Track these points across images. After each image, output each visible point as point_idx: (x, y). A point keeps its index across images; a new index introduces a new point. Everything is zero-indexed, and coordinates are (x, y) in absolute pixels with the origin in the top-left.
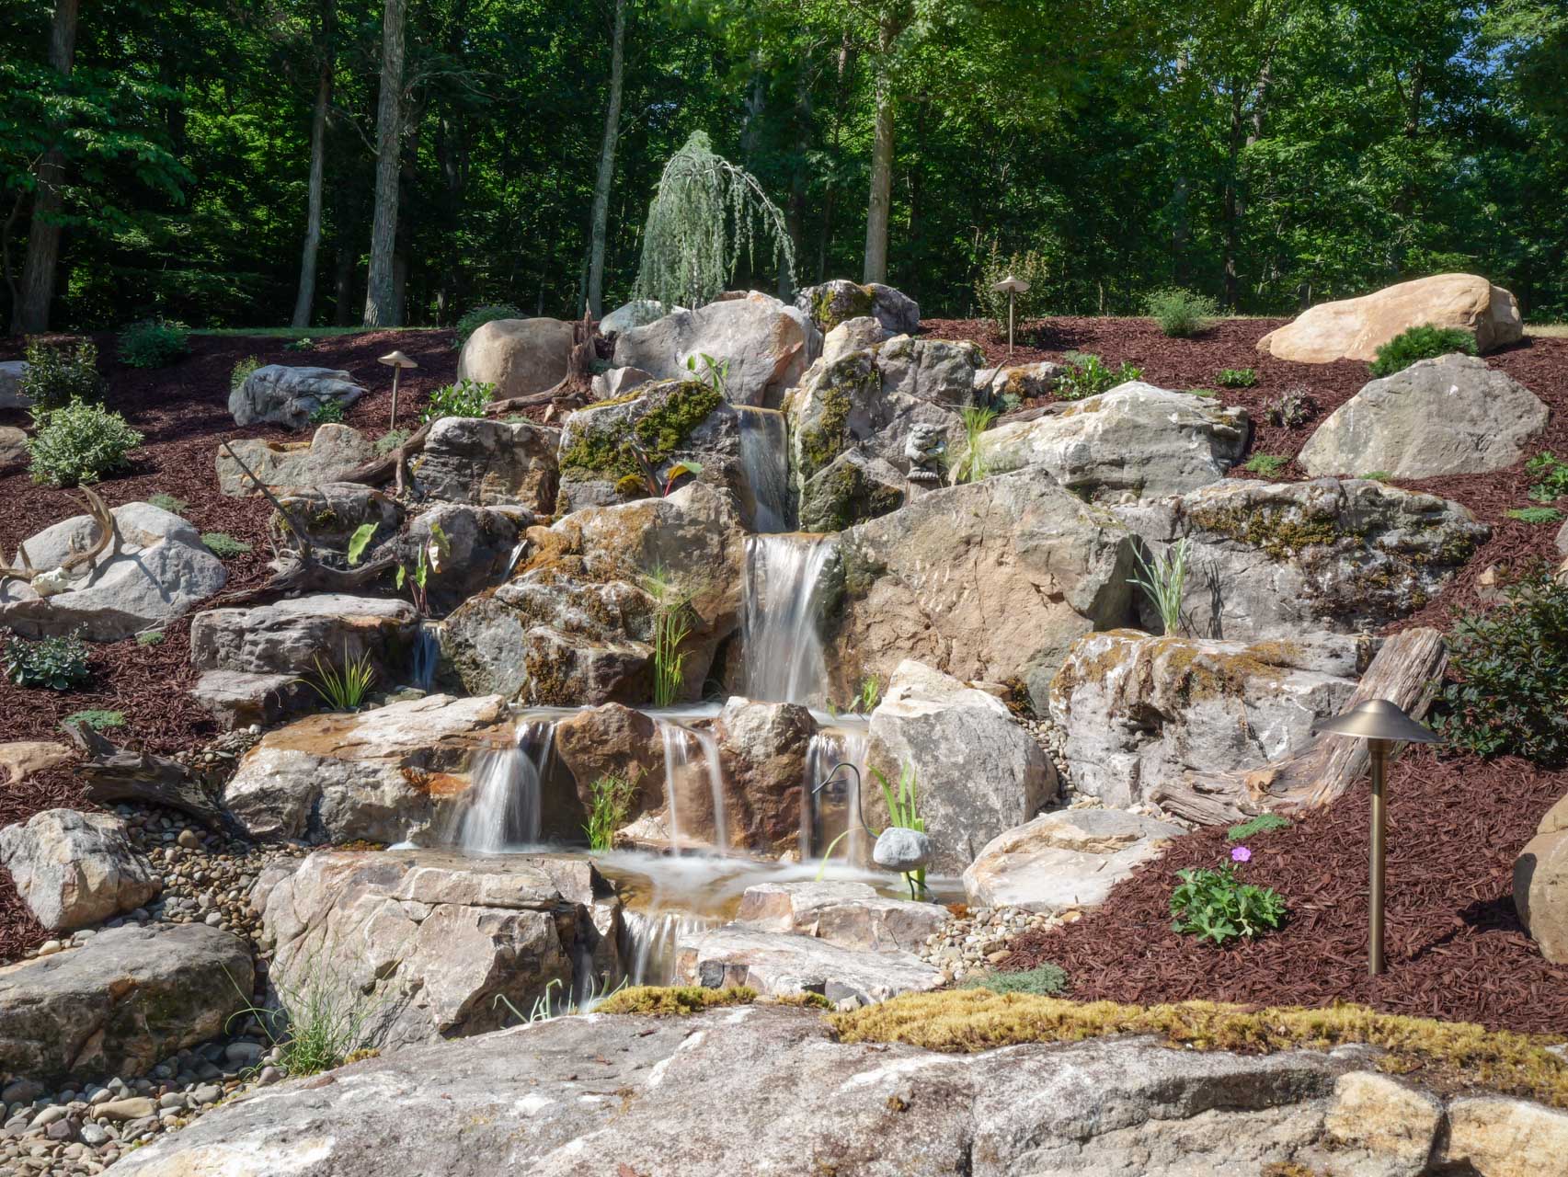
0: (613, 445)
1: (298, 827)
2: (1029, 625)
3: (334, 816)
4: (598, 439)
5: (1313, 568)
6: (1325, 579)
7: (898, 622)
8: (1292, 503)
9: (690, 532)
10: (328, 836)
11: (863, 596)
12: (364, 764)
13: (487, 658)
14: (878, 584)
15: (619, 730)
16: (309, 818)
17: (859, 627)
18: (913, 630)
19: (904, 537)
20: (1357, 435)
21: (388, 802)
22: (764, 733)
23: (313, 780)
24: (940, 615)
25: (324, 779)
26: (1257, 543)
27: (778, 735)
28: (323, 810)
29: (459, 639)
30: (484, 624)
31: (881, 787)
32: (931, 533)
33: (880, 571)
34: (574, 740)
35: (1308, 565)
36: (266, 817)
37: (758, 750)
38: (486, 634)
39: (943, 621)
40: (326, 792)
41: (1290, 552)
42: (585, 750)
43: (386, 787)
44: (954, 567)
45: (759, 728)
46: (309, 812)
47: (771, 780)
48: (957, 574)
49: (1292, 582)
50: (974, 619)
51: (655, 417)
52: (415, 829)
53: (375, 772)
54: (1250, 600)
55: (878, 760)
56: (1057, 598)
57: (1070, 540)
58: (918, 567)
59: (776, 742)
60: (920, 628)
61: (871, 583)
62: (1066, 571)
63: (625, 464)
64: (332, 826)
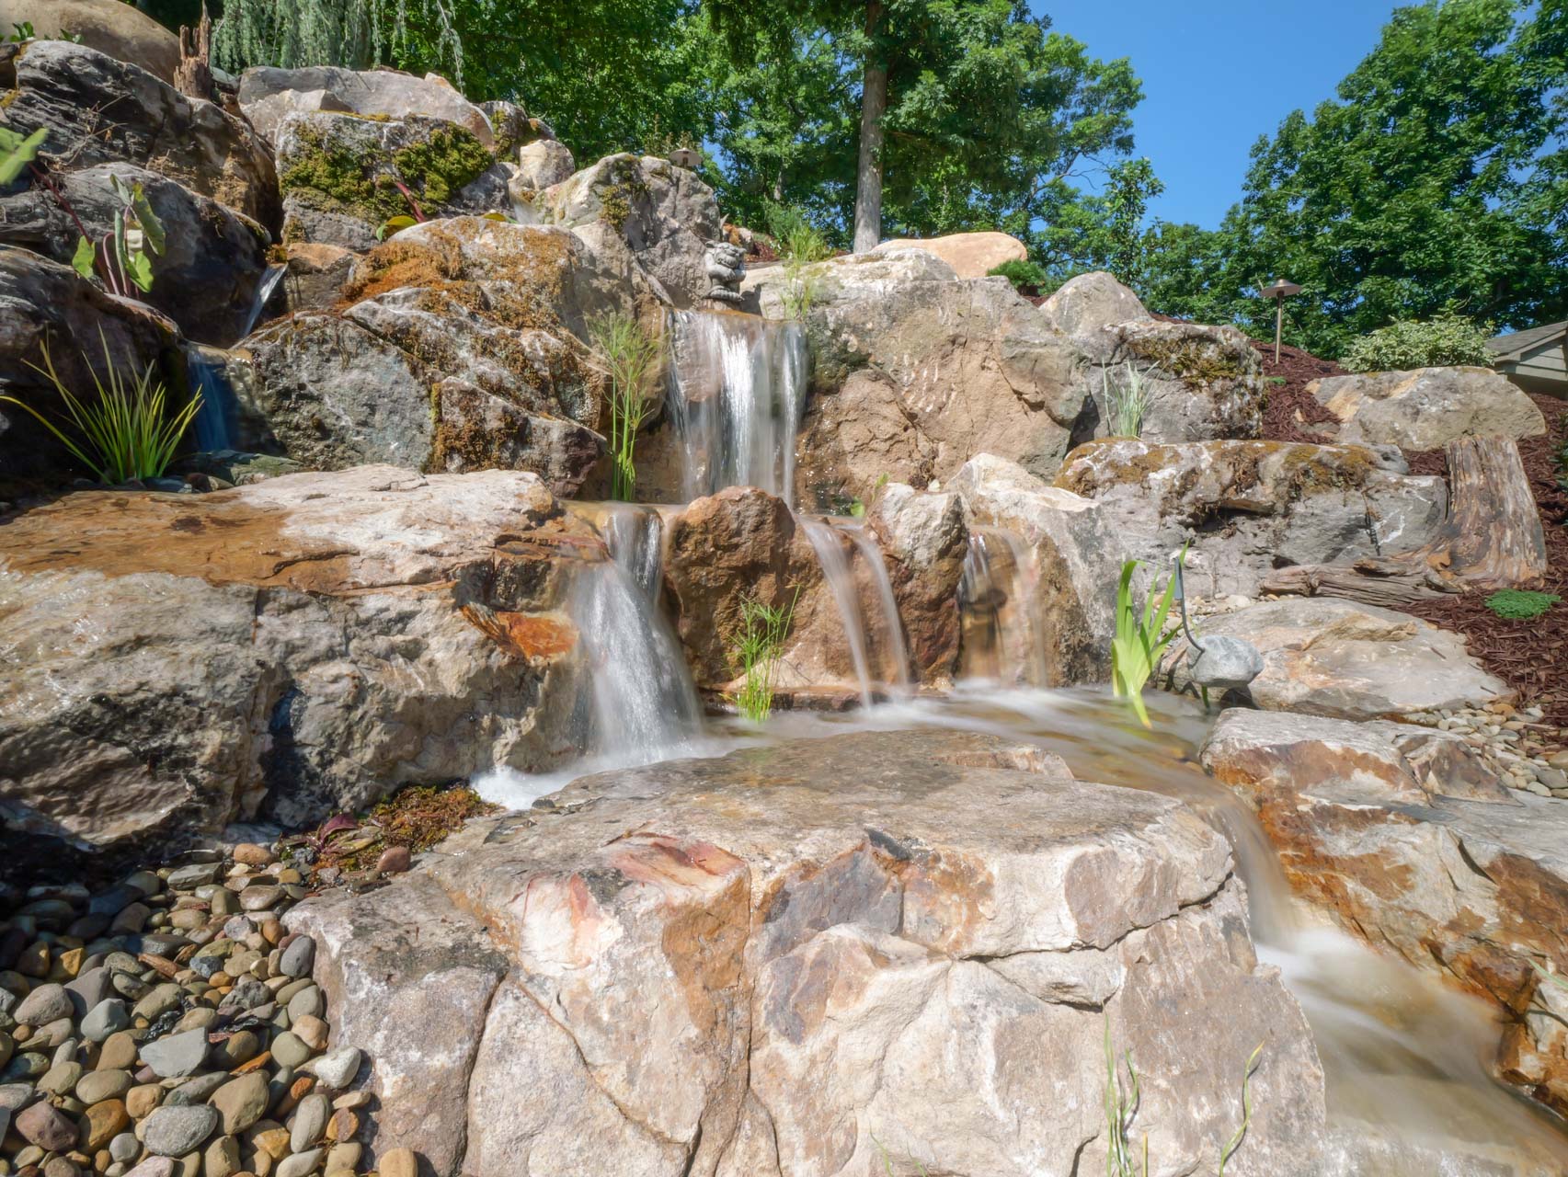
0: (366, 172)
1: (240, 790)
2: (1014, 431)
3: (338, 743)
4: (343, 157)
5: (1218, 397)
6: (1226, 408)
7: (874, 422)
8: (1213, 340)
9: (605, 285)
10: (330, 798)
11: (833, 390)
12: (372, 603)
13: (347, 421)
14: (852, 378)
15: (757, 529)
16: (266, 760)
17: (827, 424)
18: (892, 431)
19: (890, 328)
20: (1069, 318)
21: (451, 685)
22: (929, 532)
23: (259, 651)
24: (931, 415)
25: (291, 649)
26: (1178, 373)
27: (945, 533)
28: (308, 732)
29: (284, 383)
30: (337, 362)
31: (1053, 592)
32: (918, 326)
33: (859, 362)
34: (690, 545)
35: (1216, 396)
36: (129, 785)
37: (922, 555)
38: (340, 379)
39: (932, 422)
40: (306, 681)
41: (1204, 383)
42: (704, 561)
43: (437, 650)
44: (943, 366)
45: (925, 525)
46: (266, 742)
47: (933, 592)
48: (946, 374)
49: (1203, 409)
50: (964, 422)
51: (418, 153)
52: (511, 736)
53: (404, 618)
54: (1165, 422)
55: (1047, 561)
56: (1037, 406)
57: (1056, 350)
58: (906, 362)
59: (940, 544)
60: (899, 430)
61: (845, 376)
62: (1051, 381)
63: (385, 203)
64: (339, 769)
